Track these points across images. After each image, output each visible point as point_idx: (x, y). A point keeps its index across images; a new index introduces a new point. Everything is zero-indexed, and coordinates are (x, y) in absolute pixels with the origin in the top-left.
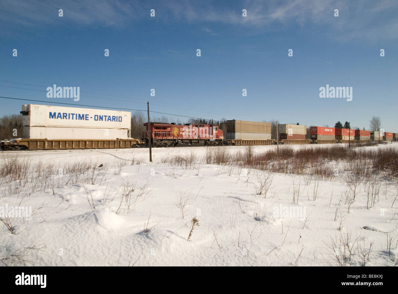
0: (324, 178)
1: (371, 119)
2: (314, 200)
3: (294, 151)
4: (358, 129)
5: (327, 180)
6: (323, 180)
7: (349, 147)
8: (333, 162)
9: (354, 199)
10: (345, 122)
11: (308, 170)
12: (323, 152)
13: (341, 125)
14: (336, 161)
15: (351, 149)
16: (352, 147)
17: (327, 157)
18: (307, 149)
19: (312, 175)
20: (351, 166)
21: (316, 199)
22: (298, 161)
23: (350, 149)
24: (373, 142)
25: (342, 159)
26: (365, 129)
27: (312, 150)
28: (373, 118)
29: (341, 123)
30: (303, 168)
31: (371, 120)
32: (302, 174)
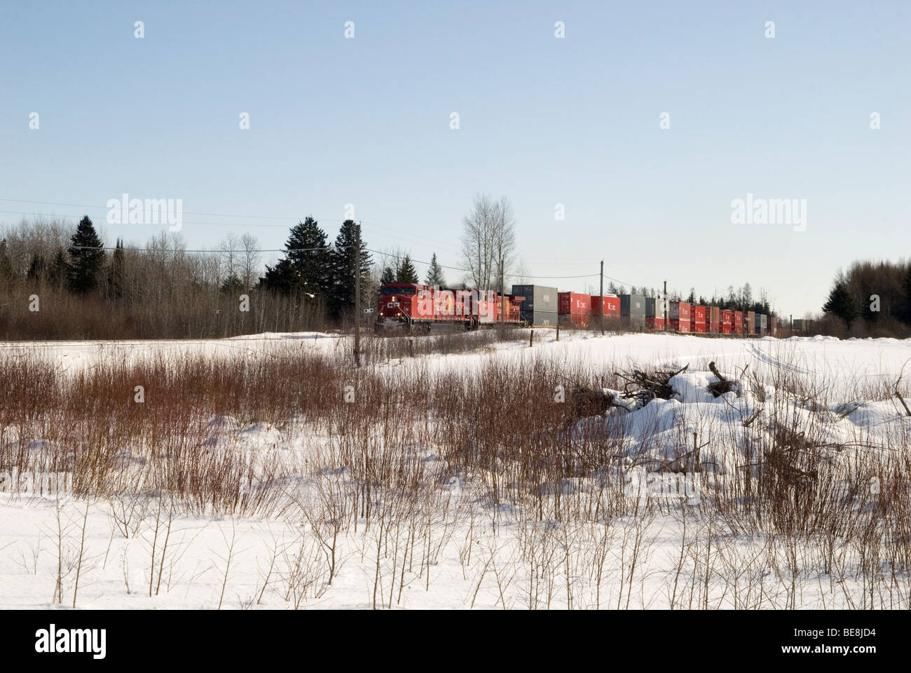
0: (209, 506)
1: (470, 211)
2: (154, 592)
3: (59, 380)
4: (407, 260)
5: (227, 517)
6: (204, 518)
7: (353, 358)
8: (263, 433)
9: (330, 583)
10: (340, 225)
11: (132, 475)
12: (217, 382)
13: (320, 237)
14: (279, 429)
15: (363, 368)
16: (367, 359)
17: (236, 409)
18: (131, 364)
19: (151, 494)
20: (345, 448)
21: (163, 587)
22: (83, 427)
23: (359, 365)
24: (472, 333)
25: (311, 419)
26: (438, 261)
27: (160, 372)
28: (479, 207)
29: (320, 226)
30: (108, 463)
31: (469, 218)
32: (102, 490)
